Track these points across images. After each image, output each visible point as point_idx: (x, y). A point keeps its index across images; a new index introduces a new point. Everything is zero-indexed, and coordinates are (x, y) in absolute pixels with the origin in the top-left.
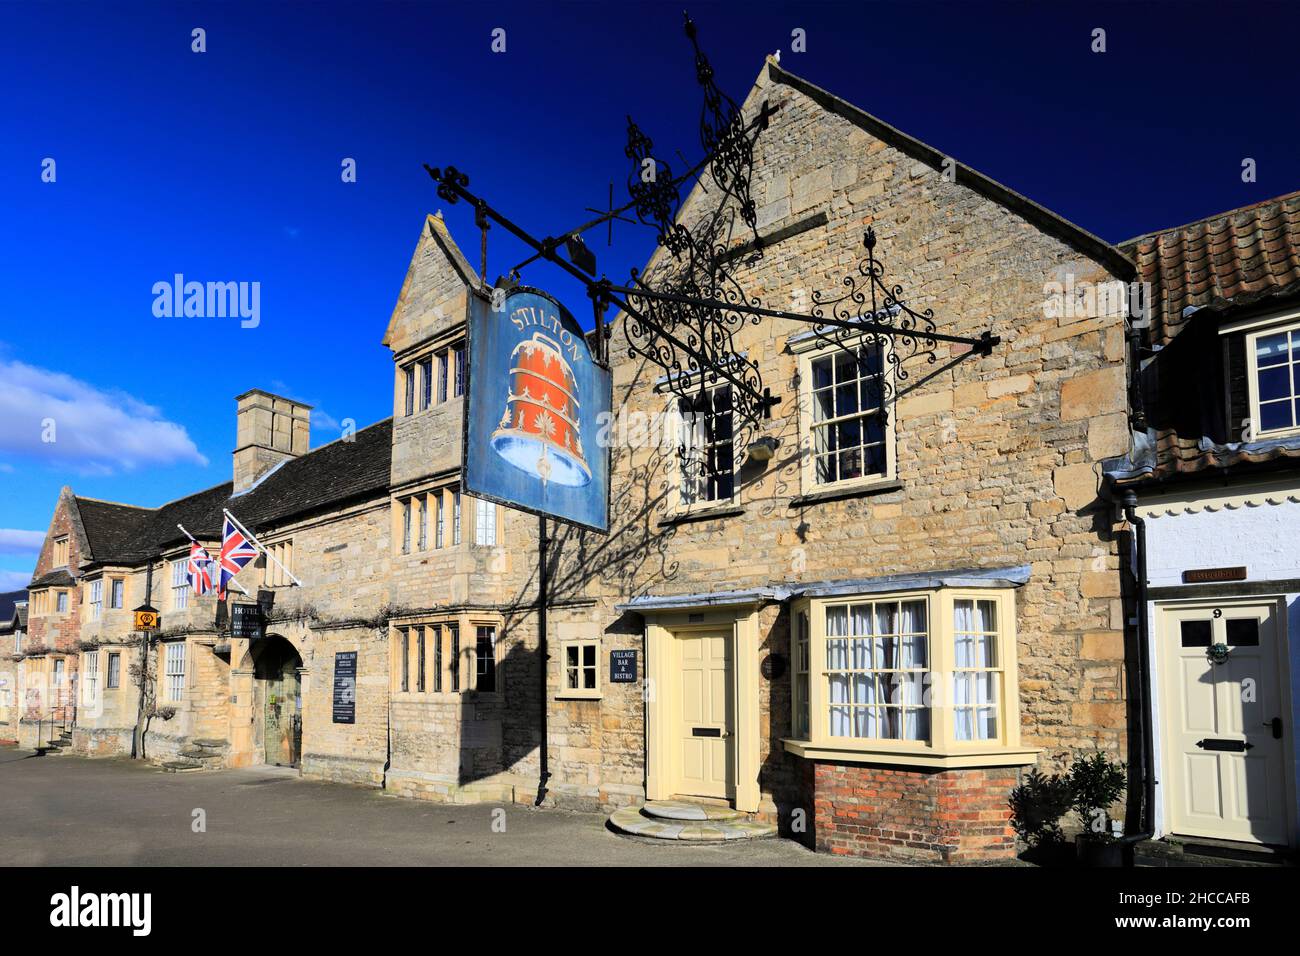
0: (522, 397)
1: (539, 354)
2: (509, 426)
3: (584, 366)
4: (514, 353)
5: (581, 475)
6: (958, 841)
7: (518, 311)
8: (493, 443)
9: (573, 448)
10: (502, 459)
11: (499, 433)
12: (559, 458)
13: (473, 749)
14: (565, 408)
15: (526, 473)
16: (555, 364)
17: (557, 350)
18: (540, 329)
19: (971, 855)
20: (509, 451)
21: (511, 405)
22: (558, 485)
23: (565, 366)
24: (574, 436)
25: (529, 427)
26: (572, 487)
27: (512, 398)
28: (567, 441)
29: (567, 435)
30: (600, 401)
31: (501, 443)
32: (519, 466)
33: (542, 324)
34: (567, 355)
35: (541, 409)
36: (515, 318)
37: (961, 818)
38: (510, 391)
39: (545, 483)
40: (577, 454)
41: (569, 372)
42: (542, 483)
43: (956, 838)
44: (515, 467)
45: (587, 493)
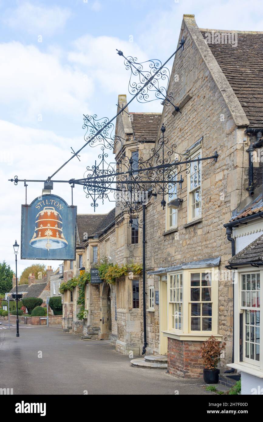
0: (40, 228)
1: (46, 214)
2: (35, 238)
3: (64, 210)
4: (37, 216)
5: (63, 244)
6: (189, 370)
7: (38, 204)
8: (30, 244)
9: (60, 237)
10: (34, 247)
11: (33, 240)
12: (54, 241)
13: (130, 333)
14: (56, 226)
15: (42, 249)
16: (52, 214)
17: (53, 209)
18: (46, 206)
19: (194, 375)
20: (36, 244)
21: (36, 232)
22: (53, 249)
23: (56, 213)
24: (60, 233)
25: (43, 235)
26: (59, 249)
27: (36, 229)
28: (58, 236)
29: (57, 233)
30: (71, 219)
31: (33, 243)
32: (39, 248)
33: (47, 204)
34: (57, 209)
35: (47, 229)
36: (37, 207)
37: (190, 361)
38: (36, 228)
39: (49, 250)
40: (62, 238)
41: (58, 214)
42: (48, 250)
43: (188, 368)
44: (38, 248)
45: (66, 249)
